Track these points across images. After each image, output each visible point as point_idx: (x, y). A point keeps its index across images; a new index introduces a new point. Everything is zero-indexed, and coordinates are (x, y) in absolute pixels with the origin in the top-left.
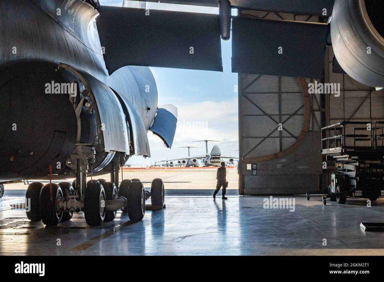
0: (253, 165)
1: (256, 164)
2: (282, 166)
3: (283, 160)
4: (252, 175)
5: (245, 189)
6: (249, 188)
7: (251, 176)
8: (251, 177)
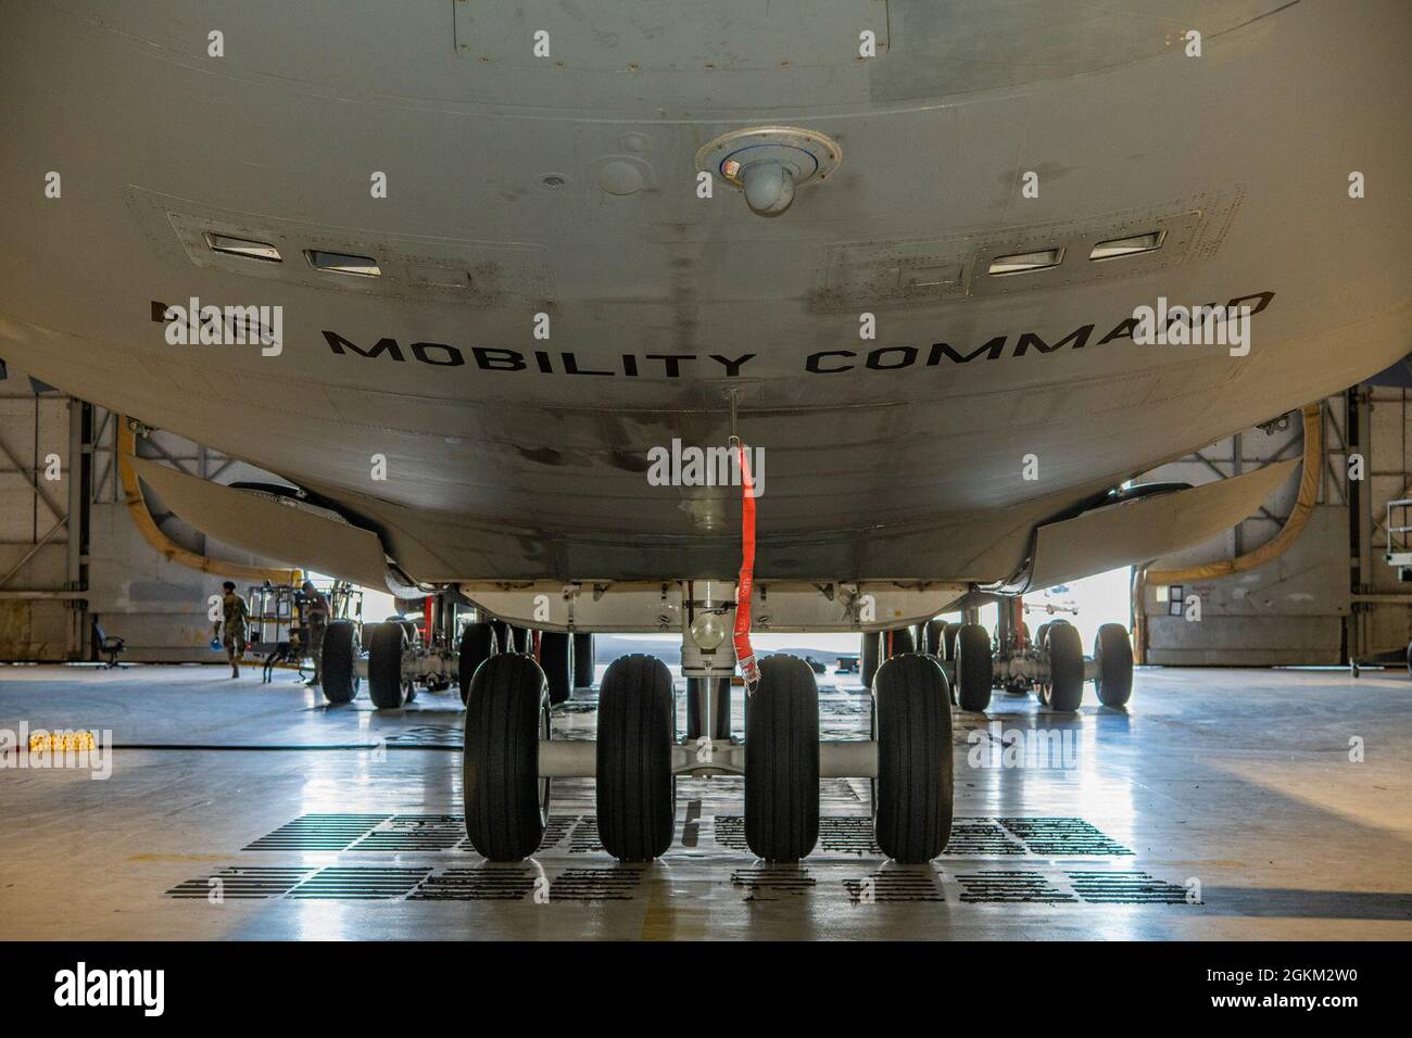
0: (1173, 589)
1: (1181, 587)
2: (1249, 593)
3: (1250, 579)
4: (1170, 614)
5: (1148, 652)
6: (1160, 649)
7: (1169, 617)
8: (1167, 619)
